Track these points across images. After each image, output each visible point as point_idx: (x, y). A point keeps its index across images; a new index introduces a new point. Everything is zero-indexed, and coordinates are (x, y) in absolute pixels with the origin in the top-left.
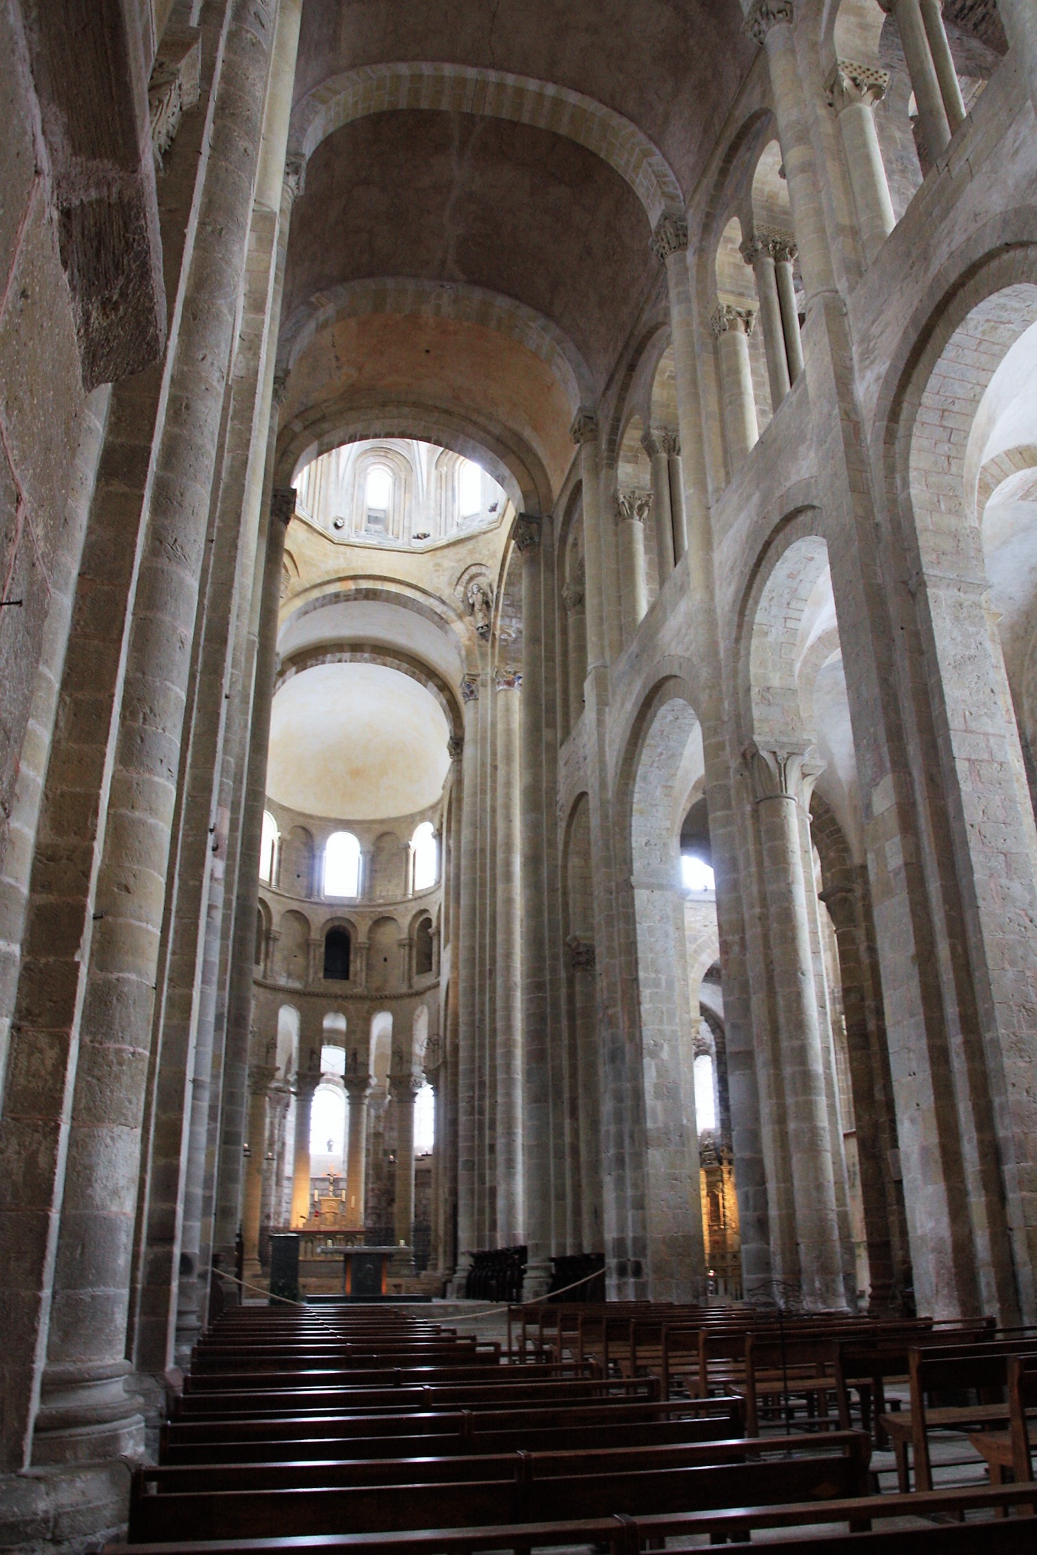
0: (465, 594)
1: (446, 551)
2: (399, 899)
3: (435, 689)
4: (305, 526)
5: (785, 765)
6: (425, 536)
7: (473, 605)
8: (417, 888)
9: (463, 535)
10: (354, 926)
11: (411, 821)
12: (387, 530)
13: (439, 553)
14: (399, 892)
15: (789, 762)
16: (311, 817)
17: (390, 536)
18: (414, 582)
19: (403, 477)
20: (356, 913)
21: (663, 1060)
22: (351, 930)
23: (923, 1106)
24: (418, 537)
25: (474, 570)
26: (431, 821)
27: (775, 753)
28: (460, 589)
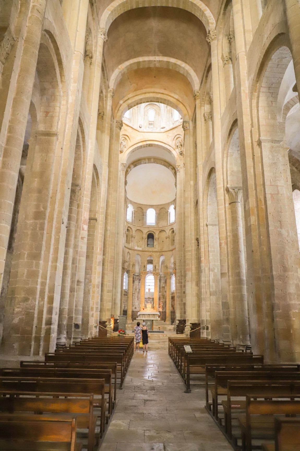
0: (175, 143)
1: (170, 132)
2: (166, 225)
3: (171, 169)
4: (131, 128)
5: (237, 193)
6: (164, 128)
7: (178, 146)
8: (171, 222)
9: (174, 127)
10: (155, 233)
11: (169, 204)
12: (154, 127)
13: (168, 132)
14: (166, 224)
15: (238, 192)
16: (142, 205)
17: (155, 128)
18: (162, 141)
19: (158, 111)
20: (155, 229)
21: (215, 272)
22: (154, 234)
23: (253, 293)
24: (162, 128)
25: (178, 136)
26: (174, 204)
27: (234, 189)
28: (174, 142)
